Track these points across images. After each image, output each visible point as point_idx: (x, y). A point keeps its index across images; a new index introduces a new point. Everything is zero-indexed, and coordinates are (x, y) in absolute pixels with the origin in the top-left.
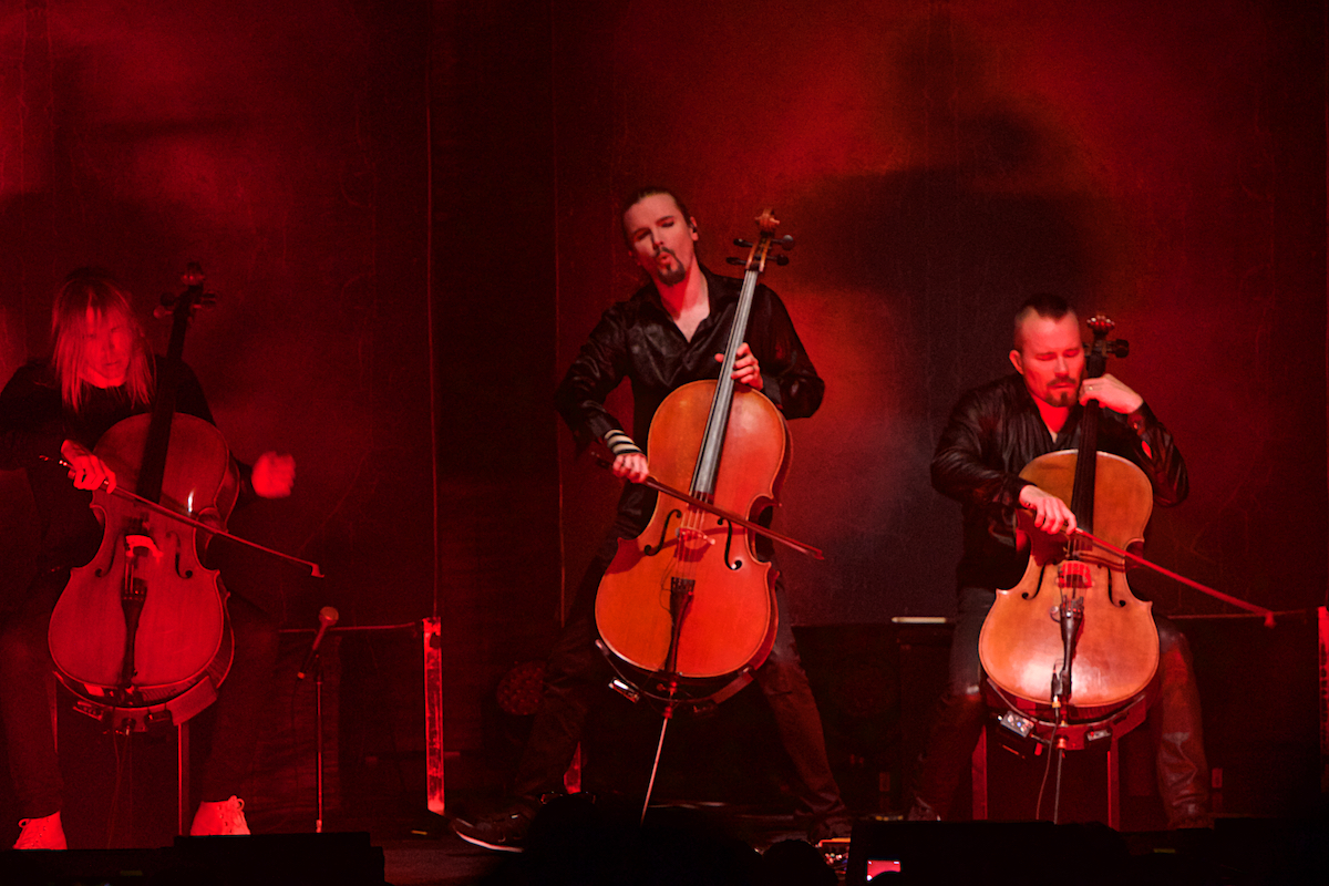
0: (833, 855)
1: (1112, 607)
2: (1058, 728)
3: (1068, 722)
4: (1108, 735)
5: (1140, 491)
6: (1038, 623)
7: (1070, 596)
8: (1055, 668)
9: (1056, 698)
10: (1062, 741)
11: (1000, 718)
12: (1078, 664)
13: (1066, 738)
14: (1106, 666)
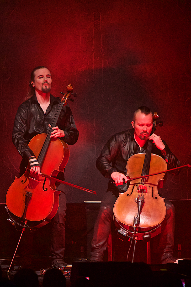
0: (67, 271)
1: (153, 199)
2: (135, 234)
3: (138, 232)
4: (150, 236)
5: (163, 166)
6: (131, 203)
7: (141, 195)
8: (135, 216)
9: (135, 225)
10: (136, 237)
11: (118, 230)
12: (142, 215)
13: (137, 237)
14: (150, 216)
